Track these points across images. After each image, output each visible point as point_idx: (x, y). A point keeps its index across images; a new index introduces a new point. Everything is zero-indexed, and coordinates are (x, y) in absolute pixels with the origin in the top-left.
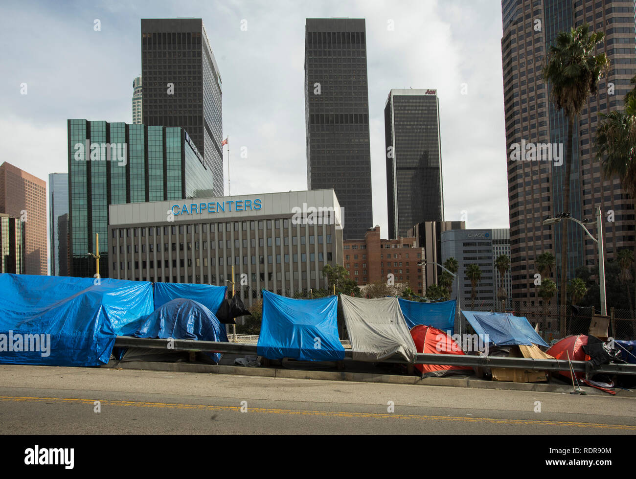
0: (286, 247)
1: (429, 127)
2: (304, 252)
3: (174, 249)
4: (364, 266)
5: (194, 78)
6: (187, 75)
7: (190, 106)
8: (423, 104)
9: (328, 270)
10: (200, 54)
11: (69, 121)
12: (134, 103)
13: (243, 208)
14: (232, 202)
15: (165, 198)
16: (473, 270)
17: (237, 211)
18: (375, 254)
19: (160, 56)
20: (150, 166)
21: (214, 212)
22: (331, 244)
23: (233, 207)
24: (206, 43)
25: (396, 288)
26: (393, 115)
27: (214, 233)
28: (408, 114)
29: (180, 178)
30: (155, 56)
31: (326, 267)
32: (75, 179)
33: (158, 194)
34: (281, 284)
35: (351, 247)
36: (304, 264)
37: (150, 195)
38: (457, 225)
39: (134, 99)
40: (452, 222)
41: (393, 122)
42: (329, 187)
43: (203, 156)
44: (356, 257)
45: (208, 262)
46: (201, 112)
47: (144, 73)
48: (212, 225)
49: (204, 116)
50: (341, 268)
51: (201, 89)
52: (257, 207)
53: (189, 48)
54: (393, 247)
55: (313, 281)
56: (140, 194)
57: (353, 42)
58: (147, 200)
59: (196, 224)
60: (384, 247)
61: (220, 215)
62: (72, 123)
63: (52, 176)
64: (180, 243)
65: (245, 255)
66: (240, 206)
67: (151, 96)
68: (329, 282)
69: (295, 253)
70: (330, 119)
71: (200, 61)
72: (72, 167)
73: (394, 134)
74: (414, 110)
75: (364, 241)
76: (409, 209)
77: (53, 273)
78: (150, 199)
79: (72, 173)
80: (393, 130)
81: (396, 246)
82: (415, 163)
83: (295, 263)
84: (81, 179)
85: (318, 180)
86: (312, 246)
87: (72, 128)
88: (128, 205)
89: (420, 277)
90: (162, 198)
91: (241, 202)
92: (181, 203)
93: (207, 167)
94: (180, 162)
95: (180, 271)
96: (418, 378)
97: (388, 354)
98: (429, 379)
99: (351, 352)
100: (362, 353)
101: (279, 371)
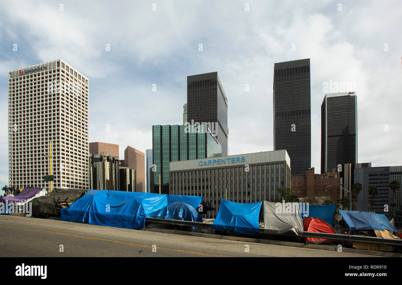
0: (258, 179)
1: (350, 112)
2: (267, 181)
3: (200, 181)
4: (304, 188)
5: (213, 101)
6: (209, 99)
7: (211, 114)
8: (347, 100)
9: (281, 190)
10: (216, 89)
11: (153, 126)
12: (184, 115)
13: (235, 161)
14: (230, 159)
15: (197, 158)
16: (373, 189)
17: (232, 163)
18: (311, 182)
19: (196, 92)
20: (189, 144)
21: (220, 164)
22: (283, 178)
23: (230, 161)
24: (220, 83)
25: (322, 199)
26: (326, 108)
27: (220, 173)
28: (336, 106)
29: (204, 148)
30: (193, 93)
31: (280, 189)
32: (155, 152)
33: (193, 157)
34: (254, 197)
35: (296, 179)
36: (267, 187)
37: (190, 157)
38: (366, 166)
39: (184, 114)
40: (362, 164)
41: (326, 112)
42: (283, 149)
43: (217, 139)
44: (299, 183)
45: (217, 187)
46: (217, 116)
47: (188, 101)
48: (219, 170)
49: (218, 118)
50: (289, 189)
51: (216, 106)
52: (243, 161)
53: (211, 87)
54: (322, 178)
55: (272, 195)
56: (185, 157)
57: (302, 72)
58: (188, 159)
59: (211, 169)
60: (317, 178)
61: (223, 165)
62: (154, 127)
63: (147, 151)
64: (203, 178)
65: (236, 184)
66: (234, 160)
67: (191, 111)
68: (281, 196)
69: (263, 182)
70: (287, 113)
71: (216, 92)
72: (154, 146)
73: (326, 118)
74: (340, 104)
75: (305, 175)
76: (334, 157)
77: (148, 191)
78: (190, 159)
79: (154, 149)
80: (326, 116)
81: (324, 177)
82: (340, 133)
83: (263, 187)
84: (158, 152)
85: (278, 146)
86: (272, 179)
87: (154, 129)
88: (179, 162)
89: (339, 193)
90: (195, 158)
91: (234, 158)
92: (203, 160)
93: (219, 143)
94: (204, 142)
95: (203, 191)
96: (303, 244)
97: (285, 231)
98: (310, 245)
99: (264, 229)
100: (269, 230)
101: (223, 236)
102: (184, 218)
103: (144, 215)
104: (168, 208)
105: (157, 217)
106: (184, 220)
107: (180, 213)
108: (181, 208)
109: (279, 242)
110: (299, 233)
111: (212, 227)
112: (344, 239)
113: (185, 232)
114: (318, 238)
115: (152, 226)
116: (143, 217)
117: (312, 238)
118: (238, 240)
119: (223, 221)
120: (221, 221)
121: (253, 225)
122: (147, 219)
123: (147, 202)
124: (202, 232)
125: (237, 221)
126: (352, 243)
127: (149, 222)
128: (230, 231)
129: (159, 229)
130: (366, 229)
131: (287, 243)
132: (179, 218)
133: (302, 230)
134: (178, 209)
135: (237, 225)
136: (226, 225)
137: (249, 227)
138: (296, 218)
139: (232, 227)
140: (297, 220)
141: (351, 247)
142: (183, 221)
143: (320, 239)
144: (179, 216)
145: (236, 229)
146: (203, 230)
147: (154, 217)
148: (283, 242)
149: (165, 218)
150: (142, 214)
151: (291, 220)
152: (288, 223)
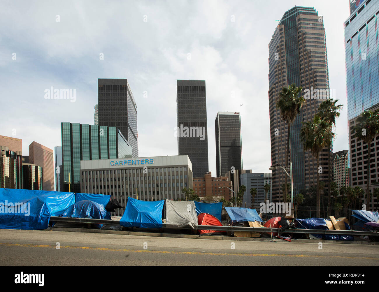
0: (165, 180)
1: (236, 128)
2: (173, 182)
3: (111, 181)
4: (204, 189)
5: (123, 105)
6: (120, 104)
7: (121, 118)
8: (233, 119)
9: (185, 190)
10: (126, 95)
11: (62, 123)
12: (95, 116)
13: (145, 163)
14: (139, 160)
15: (109, 158)
17: (142, 164)
18: (209, 184)
19: (107, 95)
20: (101, 144)
21: (131, 165)
22: (186, 180)
23: (140, 162)
24: (129, 90)
25: (218, 198)
26: (219, 123)
27: (131, 174)
28: (226, 122)
29: (116, 149)
30: (104, 95)
31: (184, 189)
32: (65, 149)
33: (105, 156)
34: (163, 196)
35: (198, 181)
36: (174, 187)
37: (101, 157)
38: (248, 172)
39: (95, 114)
40: (246, 170)
41: (219, 126)
42: (186, 154)
43: (128, 141)
44: (200, 185)
45: (128, 186)
46: (127, 120)
47: (99, 103)
48: (130, 170)
49: (128, 122)
50: (191, 190)
51: (127, 110)
52: (151, 163)
53: (121, 92)
54: (218, 180)
55: (178, 195)
56: (96, 156)
57: (200, 91)
58: (100, 158)
59: (122, 169)
60: (214, 180)
61: (134, 166)
62: (63, 124)
63: (56, 148)
64: (114, 178)
65: (145, 184)
66: (143, 162)
67: (102, 112)
68: (185, 195)
69: (169, 183)
70: (188, 124)
71: (126, 98)
72: (64, 144)
73: (219, 131)
74: (229, 121)
75: (204, 178)
76: (226, 164)
78: (101, 158)
79: (64, 146)
80: (219, 130)
81: (219, 180)
82: (230, 144)
83: (169, 187)
84: (68, 149)
85: (182, 151)
86: (177, 180)
87: (63, 126)
88: (91, 161)
89: (230, 193)
90: (107, 158)
91: (144, 160)
92: (115, 160)
93: (129, 145)
94: (115, 143)
95: (115, 190)
96: (198, 236)
97: (184, 225)
98: (203, 236)
99: (166, 225)
100: (171, 225)
101: (130, 232)
102: (92, 216)
103: (48, 214)
104: (75, 206)
105: (62, 215)
106: (92, 218)
107: (88, 211)
108: (89, 206)
109: (179, 235)
110: (195, 226)
111: (119, 224)
112: (228, 230)
113: (93, 230)
114: (209, 230)
115: (57, 225)
116: (47, 216)
117: (205, 231)
118: (144, 235)
119: (130, 218)
120: (128, 218)
121: (157, 221)
122: (51, 218)
123: (52, 200)
124: (110, 229)
125: (143, 217)
126: (234, 232)
127: (54, 221)
128: (136, 228)
129: (65, 229)
130: (243, 221)
131: (186, 235)
132: (87, 217)
133: (197, 224)
134: (85, 207)
135: (143, 221)
136: (133, 222)
137: (153, 223)
138: (193, 214)
139: (138, 223)
140: (193, 216)
141: (233, 236)
142: (90, 218)
143: (211, 231)
144: (87, 214)
145: (141, 226)
146: (111, 227)
147: (59, 216)
148: (182, 235)
149: (71, 217)
150: (46, 213)
151: (188, 215)
152: (186, 218)
